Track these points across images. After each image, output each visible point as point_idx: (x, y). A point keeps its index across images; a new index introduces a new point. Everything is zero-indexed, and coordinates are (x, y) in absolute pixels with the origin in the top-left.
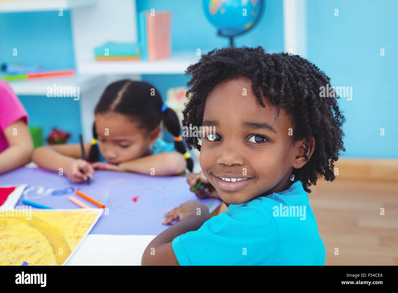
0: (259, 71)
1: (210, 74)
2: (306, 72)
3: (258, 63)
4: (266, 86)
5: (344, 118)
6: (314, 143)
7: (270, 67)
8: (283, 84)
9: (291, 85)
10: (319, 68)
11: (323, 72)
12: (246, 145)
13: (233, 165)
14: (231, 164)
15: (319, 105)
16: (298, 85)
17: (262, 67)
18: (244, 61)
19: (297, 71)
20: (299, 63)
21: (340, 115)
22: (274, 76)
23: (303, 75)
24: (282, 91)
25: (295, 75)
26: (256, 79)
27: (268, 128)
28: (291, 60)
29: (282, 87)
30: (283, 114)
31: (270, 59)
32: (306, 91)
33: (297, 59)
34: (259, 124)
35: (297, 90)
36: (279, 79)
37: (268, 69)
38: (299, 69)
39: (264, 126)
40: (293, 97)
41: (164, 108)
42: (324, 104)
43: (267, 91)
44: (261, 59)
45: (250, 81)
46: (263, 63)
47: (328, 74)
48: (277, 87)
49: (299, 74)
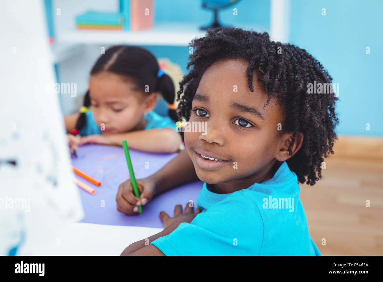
0: (258, 56)
1: (210, 50)
2: (306, 66)
3: (260, 48)
4: (262, 71)
5: (338, 121)
6: (302, 139)
7: (270, 54)
8: (279, 73)
9: (288, 75)
10: (323, 66)
11: (326, 71)
12: (231, 127)
13: (213, 143)
14: (211, 142)
15: (312, 101)
16: (295, 78)
17: (262, 52)
18: (246, 43)
19: (297, 64)
20: (302, 57)
21: (335, 117)
22: (272, 63)
23: (302, 69)
24: (277, 80)
25: (294, 67)
26: (253, 62)
27: (255, 114)
28: (295, 52)
29: (277, 76)
30: (275, 102)
31: (273, 46)
32: (301, 84)
33: (301, 52)
34: (247, 107)
35: (293, 82)
36: (276, 67)
37: (268, 55)
38: (300, 62)
39: (252, 111)
40: (286, 89)
41: (160, 74)
42: (317, 102)
43: (262, 77)
44: (263, 44)
45: (248, 64)
46: (264, 48)
47: (332, 74)
48: (273, 75)
49: (298, 67)
